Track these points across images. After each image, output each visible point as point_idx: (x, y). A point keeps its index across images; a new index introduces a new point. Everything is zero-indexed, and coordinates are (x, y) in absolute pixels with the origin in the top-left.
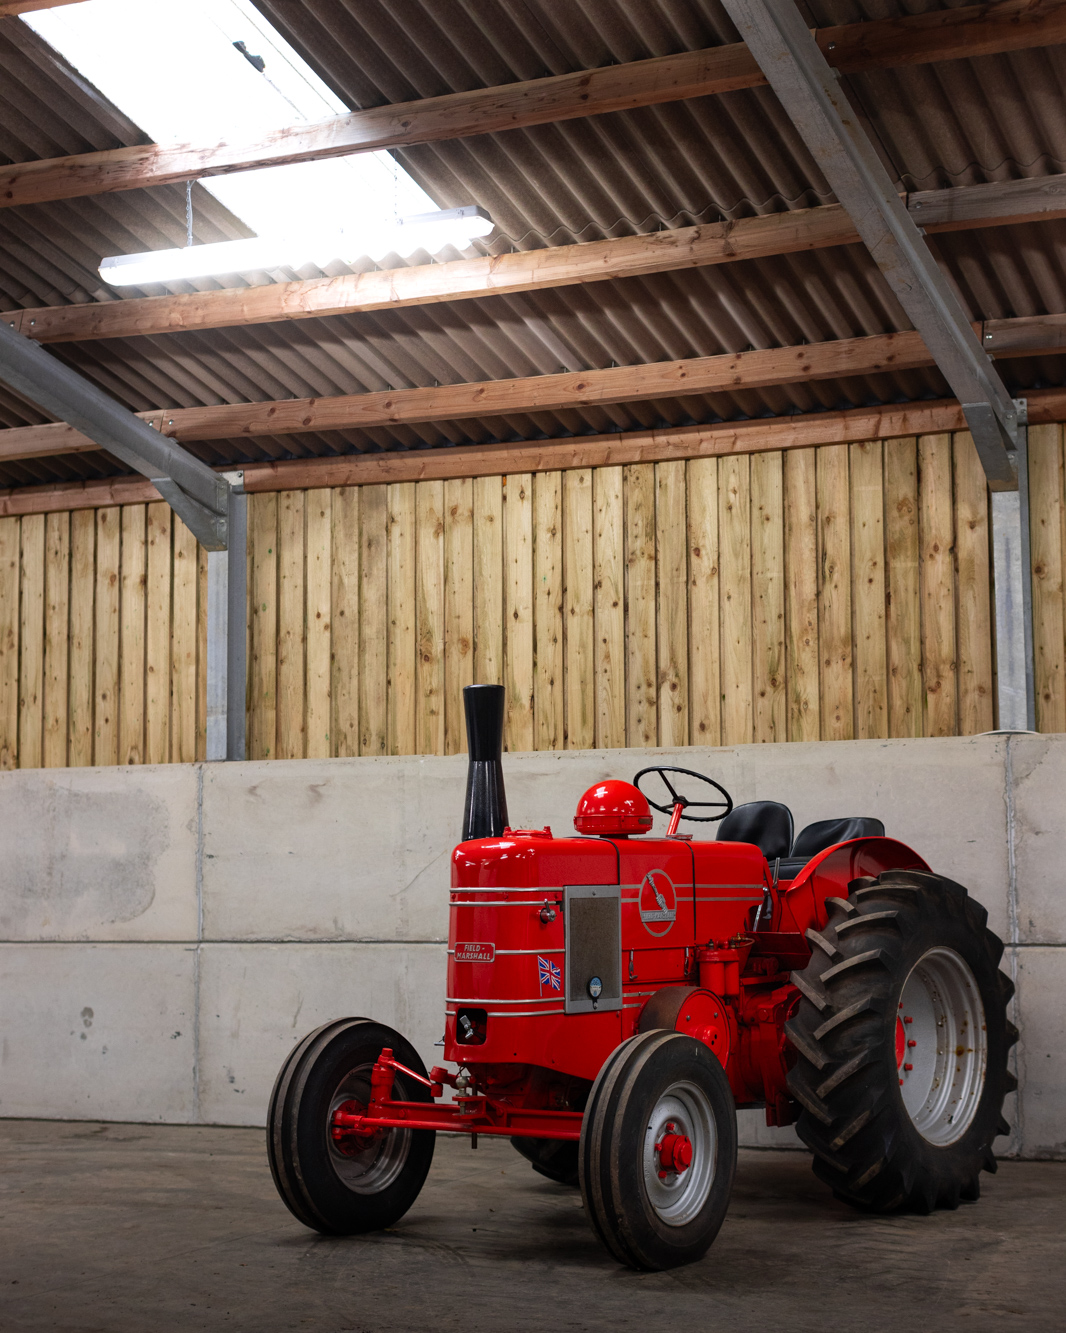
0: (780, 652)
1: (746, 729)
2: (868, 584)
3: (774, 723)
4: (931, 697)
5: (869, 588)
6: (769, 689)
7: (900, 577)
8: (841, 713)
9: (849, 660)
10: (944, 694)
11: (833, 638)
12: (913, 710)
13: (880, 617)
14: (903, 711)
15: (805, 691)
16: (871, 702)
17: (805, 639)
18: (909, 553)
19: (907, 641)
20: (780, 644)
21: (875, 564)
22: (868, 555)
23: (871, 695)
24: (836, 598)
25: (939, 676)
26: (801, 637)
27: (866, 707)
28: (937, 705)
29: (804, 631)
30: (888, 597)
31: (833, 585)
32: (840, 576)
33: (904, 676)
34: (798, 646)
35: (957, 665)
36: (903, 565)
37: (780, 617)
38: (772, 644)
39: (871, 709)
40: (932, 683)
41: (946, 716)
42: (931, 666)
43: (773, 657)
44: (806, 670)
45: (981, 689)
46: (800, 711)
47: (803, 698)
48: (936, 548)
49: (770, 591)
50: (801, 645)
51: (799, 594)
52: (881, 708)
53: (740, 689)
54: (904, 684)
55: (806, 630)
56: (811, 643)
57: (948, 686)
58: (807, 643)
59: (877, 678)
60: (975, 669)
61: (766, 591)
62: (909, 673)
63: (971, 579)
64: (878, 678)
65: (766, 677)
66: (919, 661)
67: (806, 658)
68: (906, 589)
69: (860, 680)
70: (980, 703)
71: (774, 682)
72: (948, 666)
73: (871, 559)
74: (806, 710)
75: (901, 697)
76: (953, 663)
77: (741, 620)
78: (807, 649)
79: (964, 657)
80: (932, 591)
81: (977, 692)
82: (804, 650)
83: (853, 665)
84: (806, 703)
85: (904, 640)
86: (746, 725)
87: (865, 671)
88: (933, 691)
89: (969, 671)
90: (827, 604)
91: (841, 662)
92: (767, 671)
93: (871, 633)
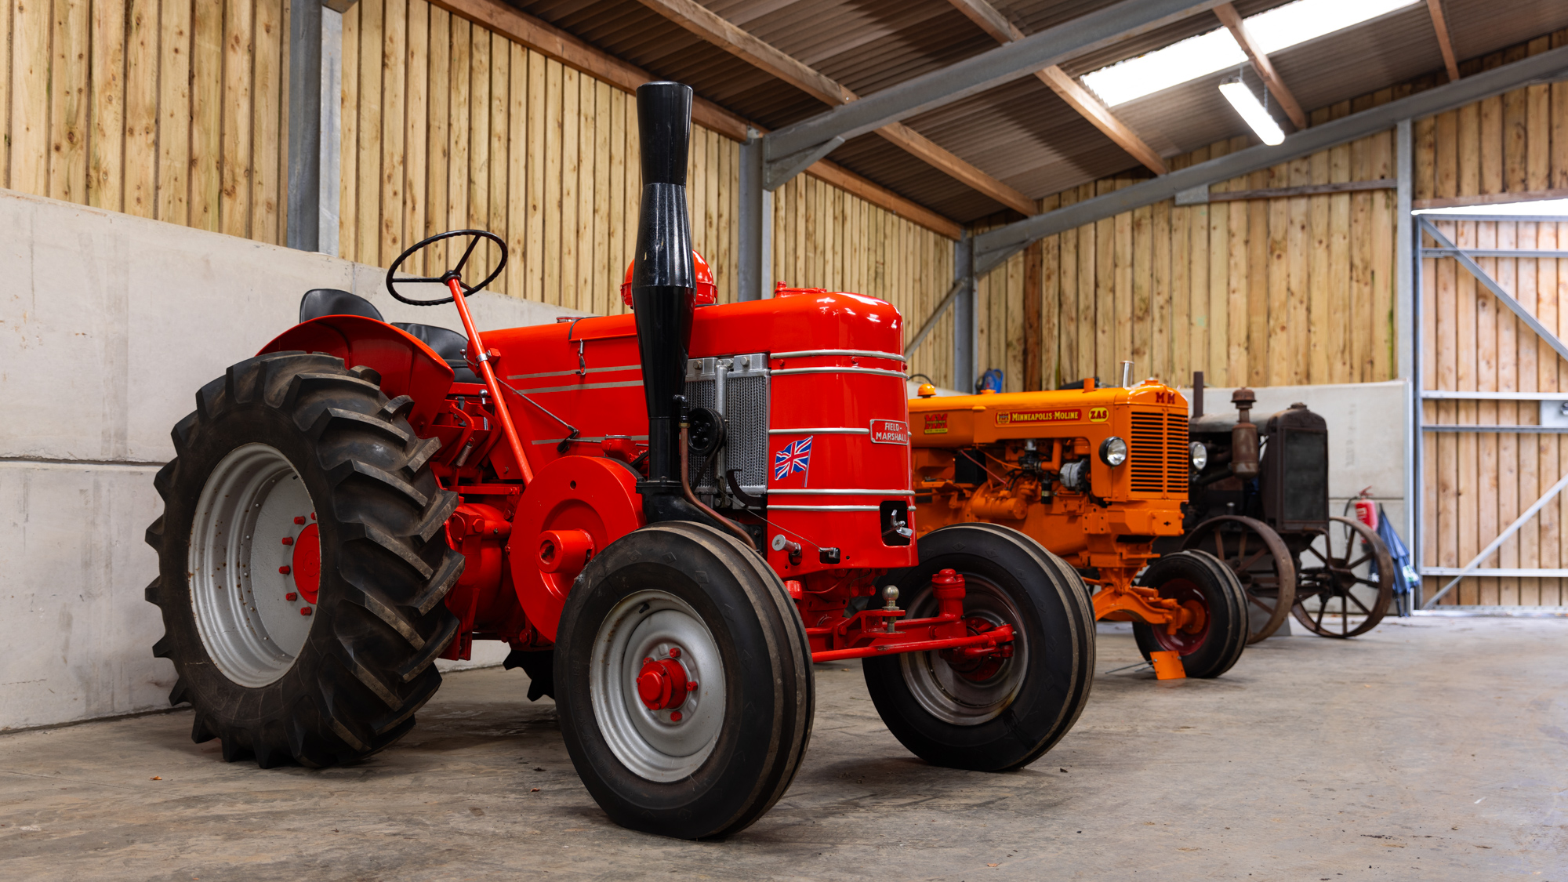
0: (79, 100)
1: (36, 188)
2: (174, 54)
3: (69, 187)
4: (226, 201)
5: (175, 58)
6: (65, 145)
7: (203, 58)
8: (142, 194)
9: (152, 136)
10: (238, 201)
11: (137, 104)
12: (210, 210)
13: (183, 96)
14: (201, 209)
15: (105, 158)
16: (172, 191)
17: (108, 93)
18: (213, 35)
19: (207, 132)
20: (80, 91)
21: (181, 33)
22: (175, 20)
23: (172, 181)
24: (143, 58)
25: (234, 180)
26: (103, 91)
27: (167, 196)
28: (231, 210)
29: (108, 85)
30: (191, 77)
31: (139, 42)
32: (147, 33)
33: (203, 169)
34: (100, 101)
35: (250, 172)
36: (208, 45)
37: (81, 56)
38: (71, 87)
39: (171, 198)
40: (228, 185)
41: (238, 225)
42: (228, 167)
43: (71, 105)
44: (108, 133)
45: (269, 205)
46: (99, 181)
47: (103, 166)
48: (237, 39)
49: (71, 20)
50: (103, 100)
51: (104, 37)
52: (180, 200)
53: (31, 133)
54: (203, 180)
55: (109, 84)
56: (114, 102)
57: (242, 191)
58: (110, 100)
59: (178, 165)
60: (264, 182)
61: (66, 18)
62: (208, 168)
63: (265, 85)
64: (180, 164)
65: (64, 130)
66: (217, 157)
67: (109, 117)
68: (209, 74)
69: (163, 162)
70: (267, 219)
71: (71, 136)
72: (242, 171)
73: (178, 26)
74: (105, 180)
75: (200, 193)
76: (247, 170)
77: (36, 44)
78: (110, 107)
79: (256, 167)
80: (232, 85)
81: (265, 207)
82: (106, 108)
83: (156, 143)
84: (106, 173)
85: (204, 129)
86: (36, 182)
87: (168, 153)
88: (229, 194)
89: (260, 183)
90: (133, 62)
91: (144, 134)
92: (63, 121)
93: (175, 113)
